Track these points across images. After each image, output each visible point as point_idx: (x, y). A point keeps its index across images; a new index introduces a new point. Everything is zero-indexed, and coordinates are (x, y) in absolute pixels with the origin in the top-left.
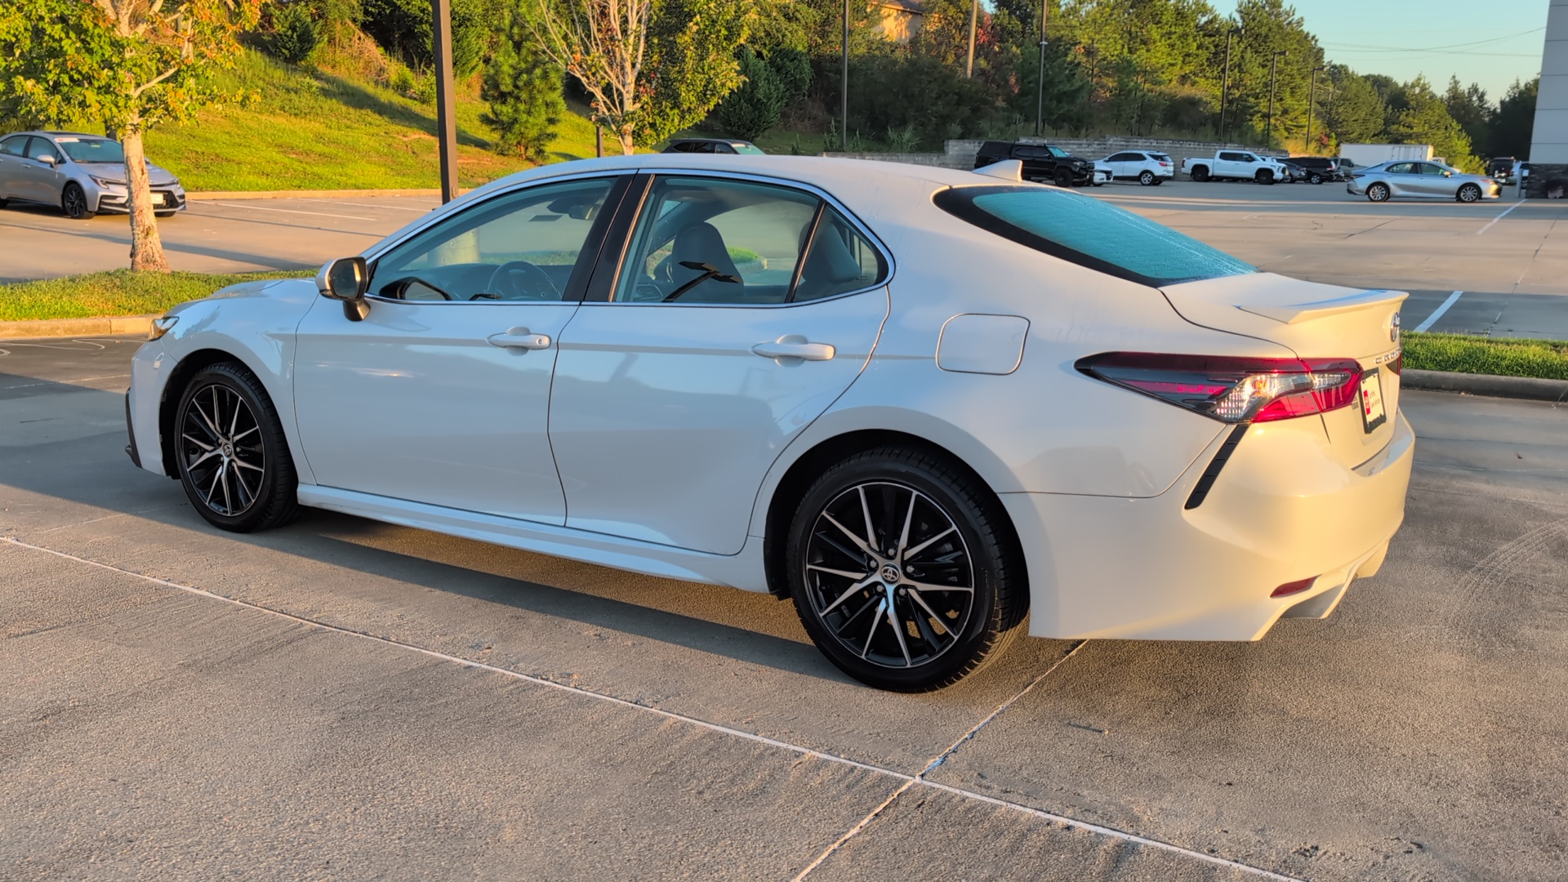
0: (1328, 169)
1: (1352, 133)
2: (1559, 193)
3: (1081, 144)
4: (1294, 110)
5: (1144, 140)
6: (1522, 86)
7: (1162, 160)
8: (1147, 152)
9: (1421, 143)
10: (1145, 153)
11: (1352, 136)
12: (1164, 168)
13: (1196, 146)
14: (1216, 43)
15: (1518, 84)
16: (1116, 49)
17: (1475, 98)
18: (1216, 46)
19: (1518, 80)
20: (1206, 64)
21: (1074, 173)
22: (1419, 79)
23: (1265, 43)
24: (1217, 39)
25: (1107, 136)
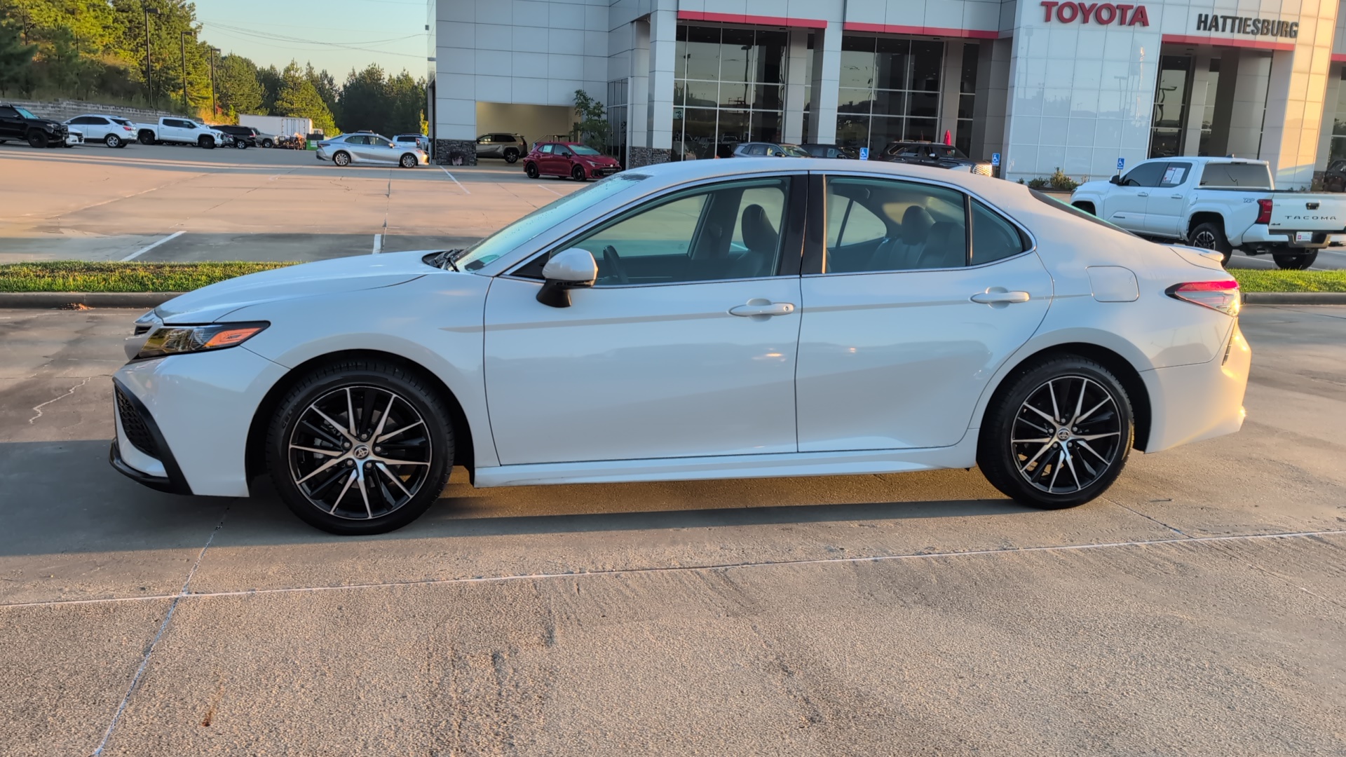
0: (251, 136)
1: (241, 105)
2: (460, 161)
3: (36, 106)
4: (198, 84)
5: (92, 105)
6: (357, 74)
7: (126, 124)
8: (110, 117)
9: (301, 117)
10: (107, 118)
11: (241, 108)
12: (129, 132)
13: (134, 112)
14: (130, 18)
15: (354, 72)
16: (50, 17)
17: (326, 82)
18: (130, 21)
19: (353, 70)
20: (122, 37)
21: (49, 134)
22: (293, 64)
23: (168, 22)
24: (131, 15)
25: (60, 99)
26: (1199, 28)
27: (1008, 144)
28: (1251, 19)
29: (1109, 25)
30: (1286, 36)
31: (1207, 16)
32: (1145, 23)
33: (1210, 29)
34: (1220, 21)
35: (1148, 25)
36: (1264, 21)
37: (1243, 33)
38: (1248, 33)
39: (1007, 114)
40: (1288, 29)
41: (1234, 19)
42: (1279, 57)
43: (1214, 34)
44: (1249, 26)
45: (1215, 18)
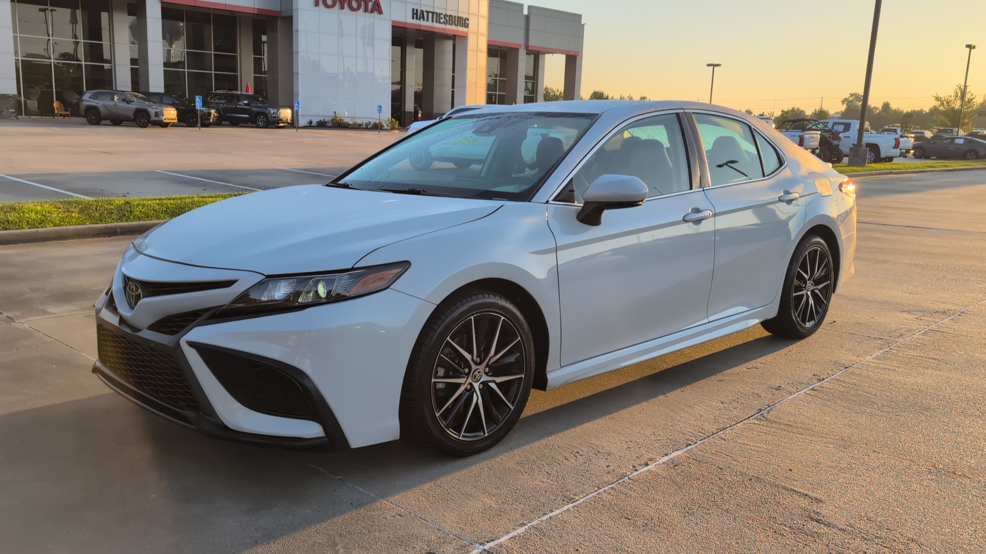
26: (413, 18)
27: (298, 94)
28: (442, 14)
29: (358, 12)
30: (463, 27)
31: (417, 10)
32: (380, 12)
33: (420, 19)
34: (425, 14)
35: (382, 14)
36: (450, 16)
37: (439, 23)
38: (441, 23)
39: (294, 72)
40: (464, 22)
41: (433, 13)
42: (457, 40)
43: (423, 23)
44: (442, 18)
45: (422, 12)
